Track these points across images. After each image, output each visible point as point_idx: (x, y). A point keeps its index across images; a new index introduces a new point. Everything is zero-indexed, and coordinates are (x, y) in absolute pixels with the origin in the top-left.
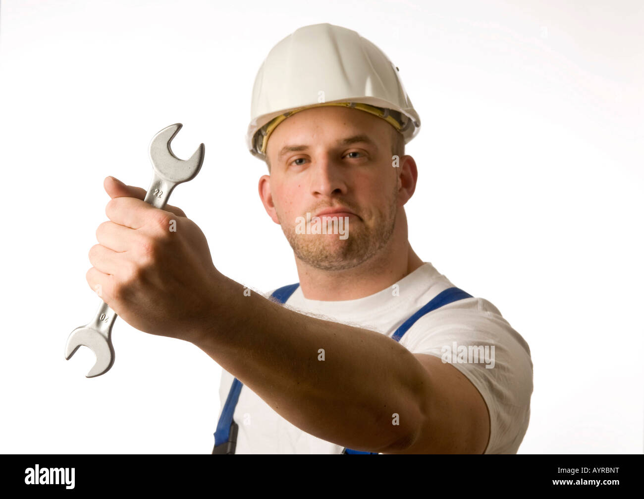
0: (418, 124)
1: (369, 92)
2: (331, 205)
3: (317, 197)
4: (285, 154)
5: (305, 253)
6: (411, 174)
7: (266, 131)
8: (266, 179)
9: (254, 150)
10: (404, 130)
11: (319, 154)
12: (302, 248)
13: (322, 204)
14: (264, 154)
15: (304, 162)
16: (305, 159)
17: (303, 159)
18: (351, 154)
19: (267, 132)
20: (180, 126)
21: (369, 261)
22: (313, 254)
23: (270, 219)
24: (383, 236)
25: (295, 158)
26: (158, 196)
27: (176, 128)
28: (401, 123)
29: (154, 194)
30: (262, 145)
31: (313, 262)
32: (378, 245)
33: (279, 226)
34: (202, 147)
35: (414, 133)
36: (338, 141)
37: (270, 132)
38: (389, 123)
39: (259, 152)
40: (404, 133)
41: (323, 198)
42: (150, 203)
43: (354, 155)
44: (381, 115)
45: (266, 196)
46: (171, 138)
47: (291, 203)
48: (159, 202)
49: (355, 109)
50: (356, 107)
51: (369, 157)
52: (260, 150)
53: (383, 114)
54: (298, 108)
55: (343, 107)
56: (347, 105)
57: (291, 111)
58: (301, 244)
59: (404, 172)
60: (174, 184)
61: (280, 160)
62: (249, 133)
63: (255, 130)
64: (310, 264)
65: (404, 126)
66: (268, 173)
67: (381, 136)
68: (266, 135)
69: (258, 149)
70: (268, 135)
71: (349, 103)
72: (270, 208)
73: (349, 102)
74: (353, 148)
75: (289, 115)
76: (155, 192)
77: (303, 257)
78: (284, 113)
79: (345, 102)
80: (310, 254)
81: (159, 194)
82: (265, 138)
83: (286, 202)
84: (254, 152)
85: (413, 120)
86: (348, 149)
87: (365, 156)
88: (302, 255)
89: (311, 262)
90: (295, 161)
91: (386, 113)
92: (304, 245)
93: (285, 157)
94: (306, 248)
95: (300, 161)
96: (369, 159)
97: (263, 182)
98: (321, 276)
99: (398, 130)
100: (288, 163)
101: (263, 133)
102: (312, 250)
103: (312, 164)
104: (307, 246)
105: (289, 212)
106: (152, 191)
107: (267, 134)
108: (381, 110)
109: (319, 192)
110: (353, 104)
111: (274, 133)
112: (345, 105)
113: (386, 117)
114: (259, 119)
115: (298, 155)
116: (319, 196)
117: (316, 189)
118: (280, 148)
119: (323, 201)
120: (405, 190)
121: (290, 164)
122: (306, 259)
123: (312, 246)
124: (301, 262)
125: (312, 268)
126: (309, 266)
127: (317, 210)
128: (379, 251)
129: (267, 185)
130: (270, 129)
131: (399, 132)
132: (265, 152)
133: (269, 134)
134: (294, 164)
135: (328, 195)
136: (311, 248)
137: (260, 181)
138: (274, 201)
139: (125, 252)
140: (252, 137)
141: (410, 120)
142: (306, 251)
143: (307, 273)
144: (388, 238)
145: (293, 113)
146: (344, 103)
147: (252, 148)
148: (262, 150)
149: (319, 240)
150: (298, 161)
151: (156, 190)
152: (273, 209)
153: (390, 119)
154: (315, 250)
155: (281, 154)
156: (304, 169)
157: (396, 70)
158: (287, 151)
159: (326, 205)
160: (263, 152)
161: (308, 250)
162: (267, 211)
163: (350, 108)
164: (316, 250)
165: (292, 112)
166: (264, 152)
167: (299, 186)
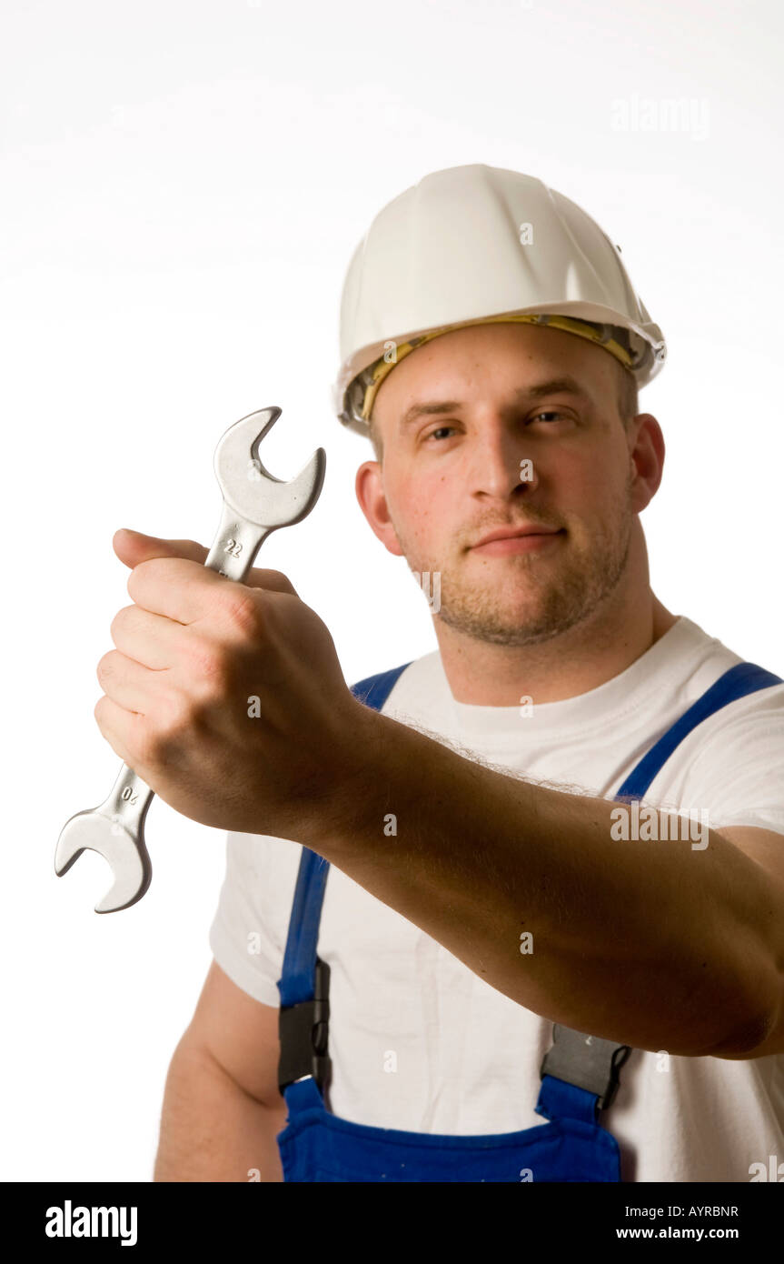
0: (661, 353)
1: (573, 293)
2: (509, 520)
3: (481, 500)
4: (413, 419)
5: (457, 613)
6: (653, 450)
7: (372, 375)
8: (370, 468)
9: (346, 415)
10: (638, 366)
11: (482, 419)
12: (453, 602)
13: (492, 516)
14: (367, 422)
15: (451, 433)
16: (452, 429)
17: (450, 428)
18: (543, 416)
19: (375, 378)
20: (276, 413)
21: (582, 624)
22: (476, 618)
23: (381, 546)
24: (609, 573)
25: (434, 427)
26: (234, 553)
27: (267, 416)
28: (632, 354)
29: (226, 549)
30: (361, 406)
31: (474, 629)
32: (600, 592)
33: (402, 561)
34: (321, 457)
35: (652, 372)
36: (518, 391)
37: (382, 377)
38: (610, 353)
39: (357, 417)
40: (636, 373)
41: (494, 503)
42: (217, 573)
43: (550, 417)
44: (597, 338)
45: (373, 502)
46: (259, 436)
47: (426, 514)
48: (236, 567)
49: (549, 327)
50: (550, 324)
51: (578, 420)
52: (359, 415)
53: (600, 337)
54: (438, 329)
55: (525, 323)
56: (533, 320)
57: (426, 333)
58: (451, 595)
59: (640, 446)
60: (264, 531)
61: (404, 432)
62: (341, 380)
63: (350, 376)
64: (467, 631)
65: (637, 360)
66: (372, 457)
67: (597, 379)
68: (373, 384)
69: (354, 412)
70: (377, 384)
71: (537, 316)
72: (382, 526)
73: (537, 313)
74: (547, 405)
75: (418, 344)
76: (226, 545)
77: (453, 619)
78: (408, 340)
79: (528, 314)
80: (468, 616)
81: (235, 550)
82: (370, 391)
83: (416, 512)
84: (346, 419)
85: (656, 346)
86: (538, 407)
87: (570, 418)
88: (450, 614)
89: (469, 629)
90: (434, 433)
91: (606, 334)
92: (457, 597)
93: (415, 426)
94: (460, 603)
95: (444, 433)
96: (578, 424)
97: (364, 475)
98: (487, 655)
99: (626, 367)
100: (420, 438)
101: (367, 380)
102: (472, 610)
103: (468, 437)
104: (464, 599)
105: (423, 530)
106: (223, 543)
107: (375, 381)
108: (596, 326)
109: (485, 491)
110: (545, 317)
111: (388, 381)
112: (528, 320)
113: (605, 342)
114: (361, 354)
115: (436, 421)
116: (485, 498)
117: (480, 487)
118: (405, 409)
119: (492, 510)
120: (643, 482)
121: (425, 439)
122: (459, 623)
123: (472, 601)
124: (448, 629)
125: (470, 641)
126: (464, 637)
127: (481, 529)
128: (600, 603)
129: (373, 480)
130: (381, 372)
131: (626, 370)
132: (370, 417)
133: (378, 381)
134: (433, 438)
135: (503, 497)
136: (470, 604)
137: (359, 472)
138: (390, 511)
139: (166, 669)
140: (344, 390)
141: (648, 345)
142: (459, 610)
143: (459, 651)
144: (617, 579)
145: (428, 338)
146: (527, 317)
147: (342, 411)
148: (363, 414)
149: (489, 593)
150: (439, 433)
151: (229, 542)
152: (388, 526)
153: (613, 346)
154: (478, 611)
155: (407, 420)
156: (453, 446)
157: (617, 250)
158: (419, 415)
159: (500, 520)
160: (364, 418)
161: (463, 608)
162: (374, 531)
163: (538, 326)
164: (482, 611)
165: (425, 338)
166: (367, 417)
167: (443, 479)
